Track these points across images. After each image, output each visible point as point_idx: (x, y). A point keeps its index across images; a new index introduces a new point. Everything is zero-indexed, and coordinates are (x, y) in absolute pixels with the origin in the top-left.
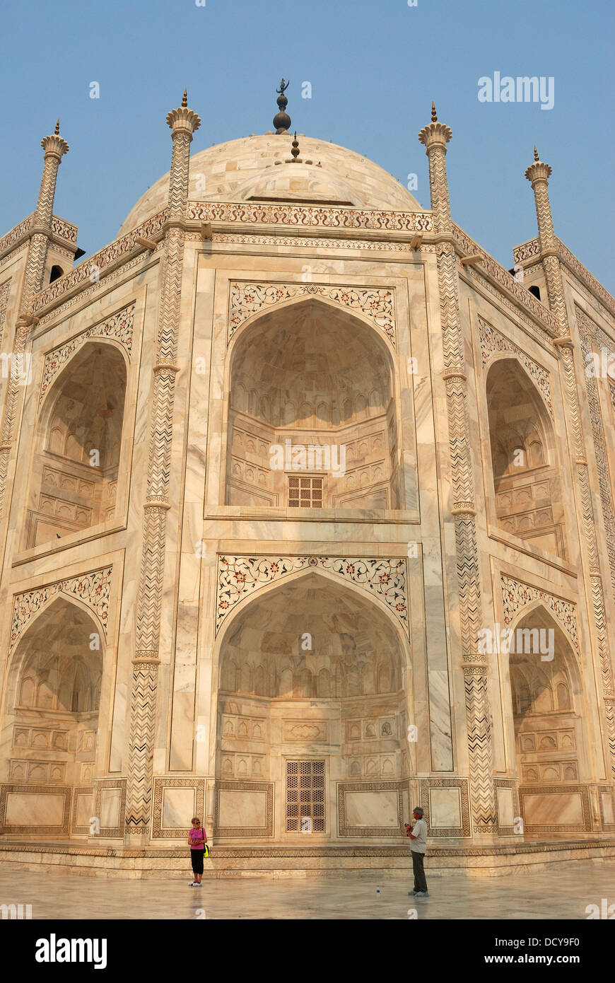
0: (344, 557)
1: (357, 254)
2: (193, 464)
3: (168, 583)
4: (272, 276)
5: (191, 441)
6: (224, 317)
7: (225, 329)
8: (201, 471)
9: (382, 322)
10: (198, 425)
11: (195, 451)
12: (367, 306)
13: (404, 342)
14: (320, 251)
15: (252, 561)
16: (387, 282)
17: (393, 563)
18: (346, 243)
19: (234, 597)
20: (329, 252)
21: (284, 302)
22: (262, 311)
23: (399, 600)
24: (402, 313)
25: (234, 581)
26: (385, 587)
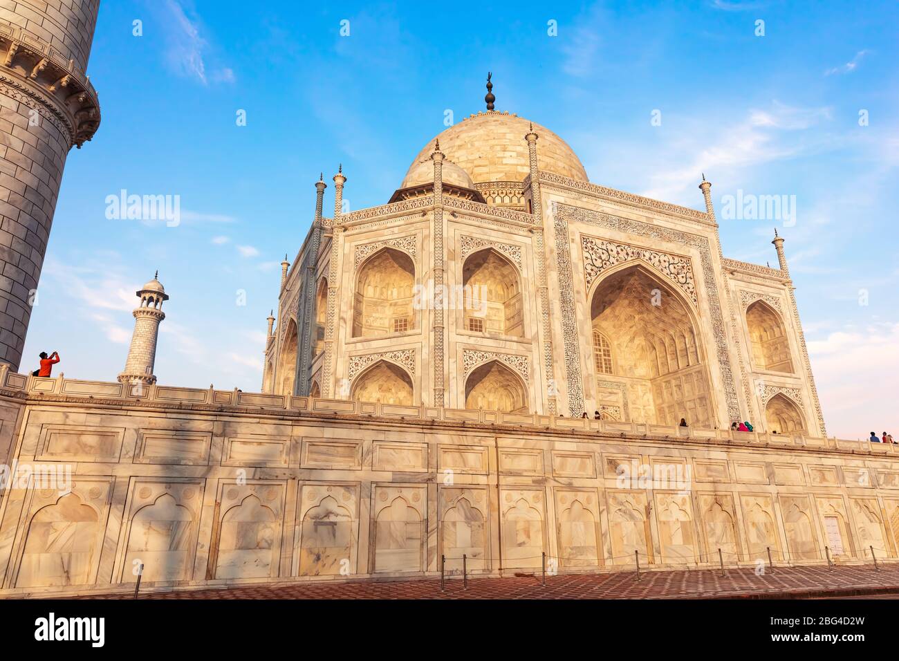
0: (392, 352)
1: (402, 222)
2: (342, 323)
3: (332, 370)
4: (371, 240)
5: (342, 315)
6: (353, 262)
7: (353, 268)
8: (344, 326)
9: (411, 251)
10: (344, 308)
11: (343, 318)
12: (406, 245)
13: (418, 257)
14: (389, 225)
15: (361, 358)
16: (413, 232)
17: (411, 352)
18: (398, 219)
19: (354, 372)
20: (392, 225)
21: (375, 251)
22: (367, 256)
23: (412, 366)
24: (419, 245)
25: (354, 366)
26: (407, 362)
